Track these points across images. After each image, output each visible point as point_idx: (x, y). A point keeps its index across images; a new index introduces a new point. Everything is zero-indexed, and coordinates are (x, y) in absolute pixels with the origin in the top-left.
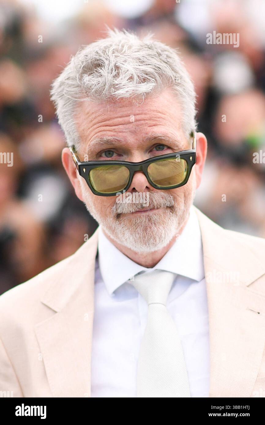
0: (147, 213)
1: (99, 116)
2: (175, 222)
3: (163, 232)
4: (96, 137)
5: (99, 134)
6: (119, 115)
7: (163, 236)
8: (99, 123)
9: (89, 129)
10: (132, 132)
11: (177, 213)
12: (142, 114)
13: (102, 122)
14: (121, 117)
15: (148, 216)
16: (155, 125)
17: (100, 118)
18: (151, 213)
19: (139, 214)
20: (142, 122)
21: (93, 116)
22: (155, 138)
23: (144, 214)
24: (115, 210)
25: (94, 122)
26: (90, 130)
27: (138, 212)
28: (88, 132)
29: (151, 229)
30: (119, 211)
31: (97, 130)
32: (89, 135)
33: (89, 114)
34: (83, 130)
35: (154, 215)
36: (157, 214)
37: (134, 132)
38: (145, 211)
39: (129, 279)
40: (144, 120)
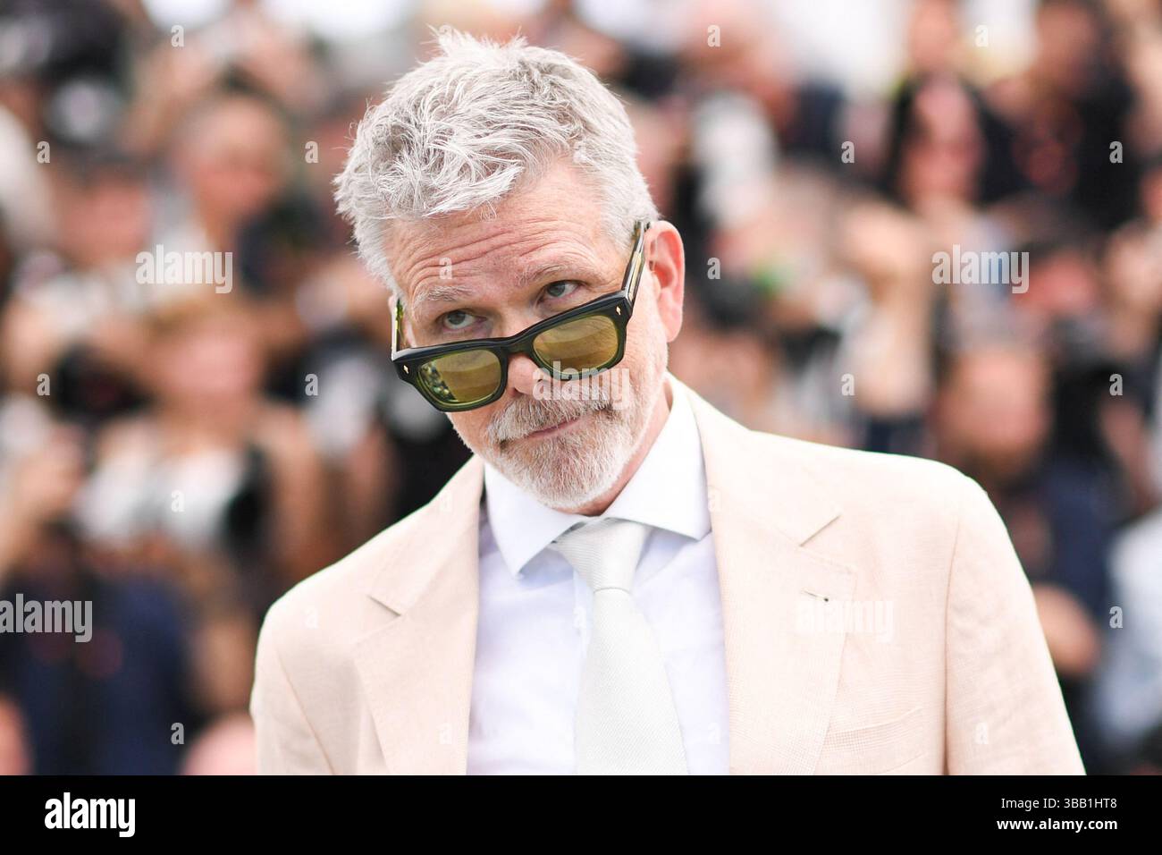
0: (555, 434)
1: (421, 246)
2: (619, 436)
3: (596, 464)
4: (422, 287)
5: (426, 282)
6: (456, 243)
7: (596, 473)
8: (422, 260)
9: (408, 270)
10: (491, 272)
11: (623, 417)
12: (503, 233)
13: (426, 258)
14: (461, 246)
15: (558, 438)
16: (534, 249)
17: (421, 252)
18: (562, 432)
19: (539, 438)
20: (507, 248)
21: (412, 245)
22: (539, 274)
23: (548, 437)
24: (492, 436)
25: (413, 258)
26: (411, 271)
27: (537, 432)
28: (408, 277)
29: (568, 462)
30: (501, 436)
31: (420, 274)
32: (409, 283)
33: (405, 242)
34: (399, 274)
35: (569, 434)
36: (577, 433)
37: (496, 272)
38: (550, 430)
39: (554, 542)
40: (510, 244)
